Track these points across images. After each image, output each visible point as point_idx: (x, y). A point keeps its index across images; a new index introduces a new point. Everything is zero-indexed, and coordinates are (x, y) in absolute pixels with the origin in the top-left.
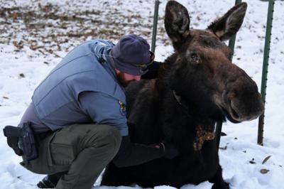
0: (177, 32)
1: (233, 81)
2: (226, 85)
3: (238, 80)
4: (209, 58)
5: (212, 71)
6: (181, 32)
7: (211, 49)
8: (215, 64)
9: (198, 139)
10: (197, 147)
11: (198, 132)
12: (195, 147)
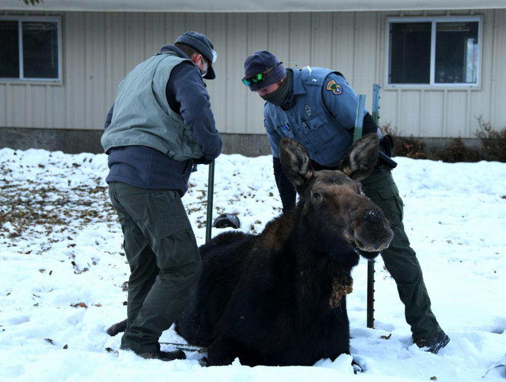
0: (298, 173)
1: (355, 209)
2: (349, 215)
3: (360, 208)
4: (334, 195)
5: (337, 207)
6: (303, 172)
7: (337, 186)
8: (340, 199)
9: (334, 295)
10: (334, 303)
11: (334, 287)
12: (331, 303)
